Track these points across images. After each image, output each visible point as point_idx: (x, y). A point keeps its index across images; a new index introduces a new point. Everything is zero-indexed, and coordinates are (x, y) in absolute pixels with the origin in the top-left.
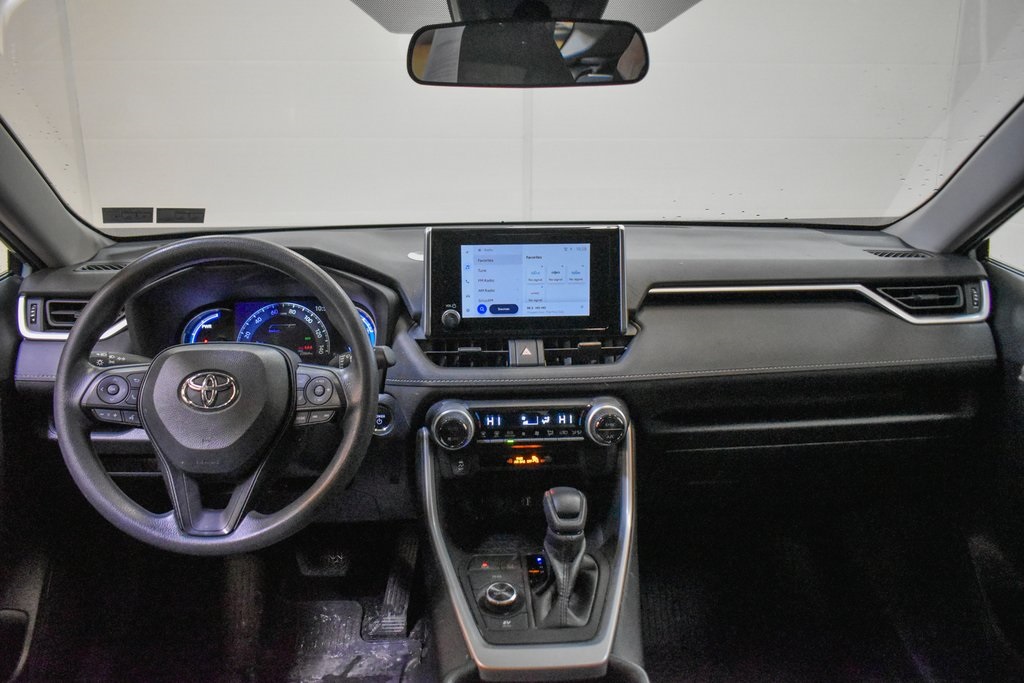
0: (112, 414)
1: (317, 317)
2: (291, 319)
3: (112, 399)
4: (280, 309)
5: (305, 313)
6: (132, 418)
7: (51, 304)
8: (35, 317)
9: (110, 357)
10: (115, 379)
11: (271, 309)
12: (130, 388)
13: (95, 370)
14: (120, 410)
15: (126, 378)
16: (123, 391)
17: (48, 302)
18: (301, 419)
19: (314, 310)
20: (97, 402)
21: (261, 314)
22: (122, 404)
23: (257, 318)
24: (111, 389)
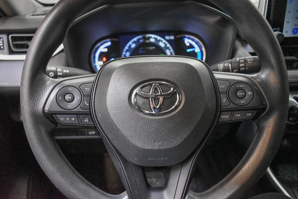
0: (70, 118)
1: (167, 43)
2: (152, 44)
3: (70, 106)
4: (145, 38)
5: (160, 41)
6: (86, 120)
7: (12, 37)
8: (3, 46)
9: (58, 70)
10: (70, 89)
11: (140, 39)
12: (83, 95)
13: (53, 82)
14: (77, 114)
15: (79, 88)
16: (77, 98)
17: (10, 36)
18: (225, 117)
19: (164, 38)
20: (57, 109)
21: (134, 42)
22: (78, 109)
23: (132, 44)
24: (68, 97)
